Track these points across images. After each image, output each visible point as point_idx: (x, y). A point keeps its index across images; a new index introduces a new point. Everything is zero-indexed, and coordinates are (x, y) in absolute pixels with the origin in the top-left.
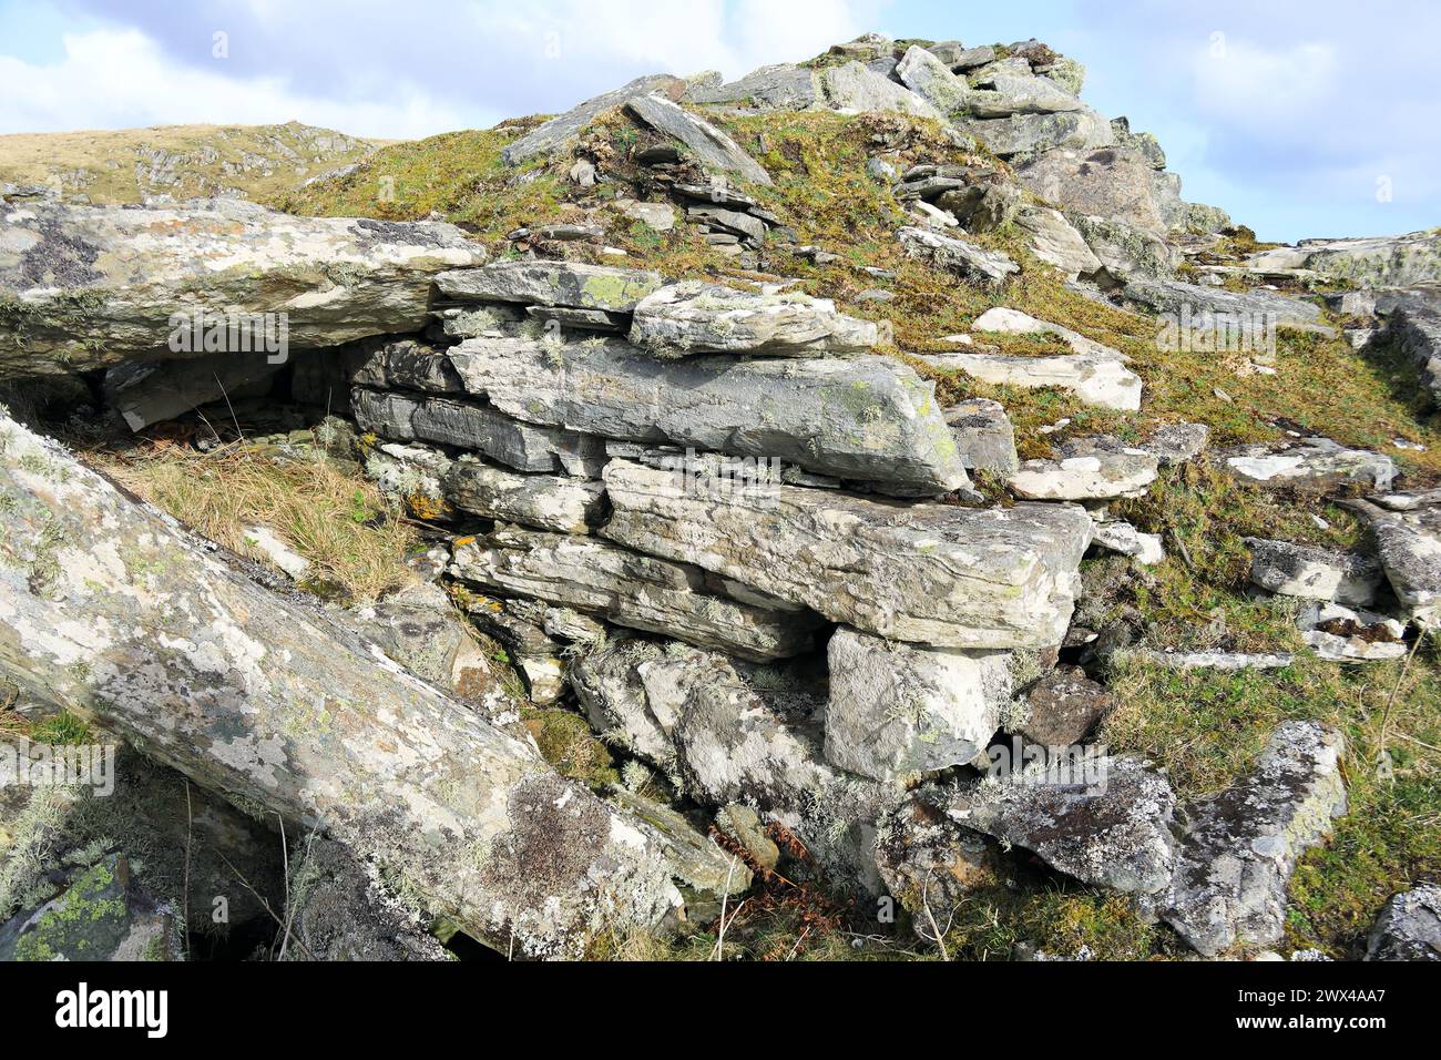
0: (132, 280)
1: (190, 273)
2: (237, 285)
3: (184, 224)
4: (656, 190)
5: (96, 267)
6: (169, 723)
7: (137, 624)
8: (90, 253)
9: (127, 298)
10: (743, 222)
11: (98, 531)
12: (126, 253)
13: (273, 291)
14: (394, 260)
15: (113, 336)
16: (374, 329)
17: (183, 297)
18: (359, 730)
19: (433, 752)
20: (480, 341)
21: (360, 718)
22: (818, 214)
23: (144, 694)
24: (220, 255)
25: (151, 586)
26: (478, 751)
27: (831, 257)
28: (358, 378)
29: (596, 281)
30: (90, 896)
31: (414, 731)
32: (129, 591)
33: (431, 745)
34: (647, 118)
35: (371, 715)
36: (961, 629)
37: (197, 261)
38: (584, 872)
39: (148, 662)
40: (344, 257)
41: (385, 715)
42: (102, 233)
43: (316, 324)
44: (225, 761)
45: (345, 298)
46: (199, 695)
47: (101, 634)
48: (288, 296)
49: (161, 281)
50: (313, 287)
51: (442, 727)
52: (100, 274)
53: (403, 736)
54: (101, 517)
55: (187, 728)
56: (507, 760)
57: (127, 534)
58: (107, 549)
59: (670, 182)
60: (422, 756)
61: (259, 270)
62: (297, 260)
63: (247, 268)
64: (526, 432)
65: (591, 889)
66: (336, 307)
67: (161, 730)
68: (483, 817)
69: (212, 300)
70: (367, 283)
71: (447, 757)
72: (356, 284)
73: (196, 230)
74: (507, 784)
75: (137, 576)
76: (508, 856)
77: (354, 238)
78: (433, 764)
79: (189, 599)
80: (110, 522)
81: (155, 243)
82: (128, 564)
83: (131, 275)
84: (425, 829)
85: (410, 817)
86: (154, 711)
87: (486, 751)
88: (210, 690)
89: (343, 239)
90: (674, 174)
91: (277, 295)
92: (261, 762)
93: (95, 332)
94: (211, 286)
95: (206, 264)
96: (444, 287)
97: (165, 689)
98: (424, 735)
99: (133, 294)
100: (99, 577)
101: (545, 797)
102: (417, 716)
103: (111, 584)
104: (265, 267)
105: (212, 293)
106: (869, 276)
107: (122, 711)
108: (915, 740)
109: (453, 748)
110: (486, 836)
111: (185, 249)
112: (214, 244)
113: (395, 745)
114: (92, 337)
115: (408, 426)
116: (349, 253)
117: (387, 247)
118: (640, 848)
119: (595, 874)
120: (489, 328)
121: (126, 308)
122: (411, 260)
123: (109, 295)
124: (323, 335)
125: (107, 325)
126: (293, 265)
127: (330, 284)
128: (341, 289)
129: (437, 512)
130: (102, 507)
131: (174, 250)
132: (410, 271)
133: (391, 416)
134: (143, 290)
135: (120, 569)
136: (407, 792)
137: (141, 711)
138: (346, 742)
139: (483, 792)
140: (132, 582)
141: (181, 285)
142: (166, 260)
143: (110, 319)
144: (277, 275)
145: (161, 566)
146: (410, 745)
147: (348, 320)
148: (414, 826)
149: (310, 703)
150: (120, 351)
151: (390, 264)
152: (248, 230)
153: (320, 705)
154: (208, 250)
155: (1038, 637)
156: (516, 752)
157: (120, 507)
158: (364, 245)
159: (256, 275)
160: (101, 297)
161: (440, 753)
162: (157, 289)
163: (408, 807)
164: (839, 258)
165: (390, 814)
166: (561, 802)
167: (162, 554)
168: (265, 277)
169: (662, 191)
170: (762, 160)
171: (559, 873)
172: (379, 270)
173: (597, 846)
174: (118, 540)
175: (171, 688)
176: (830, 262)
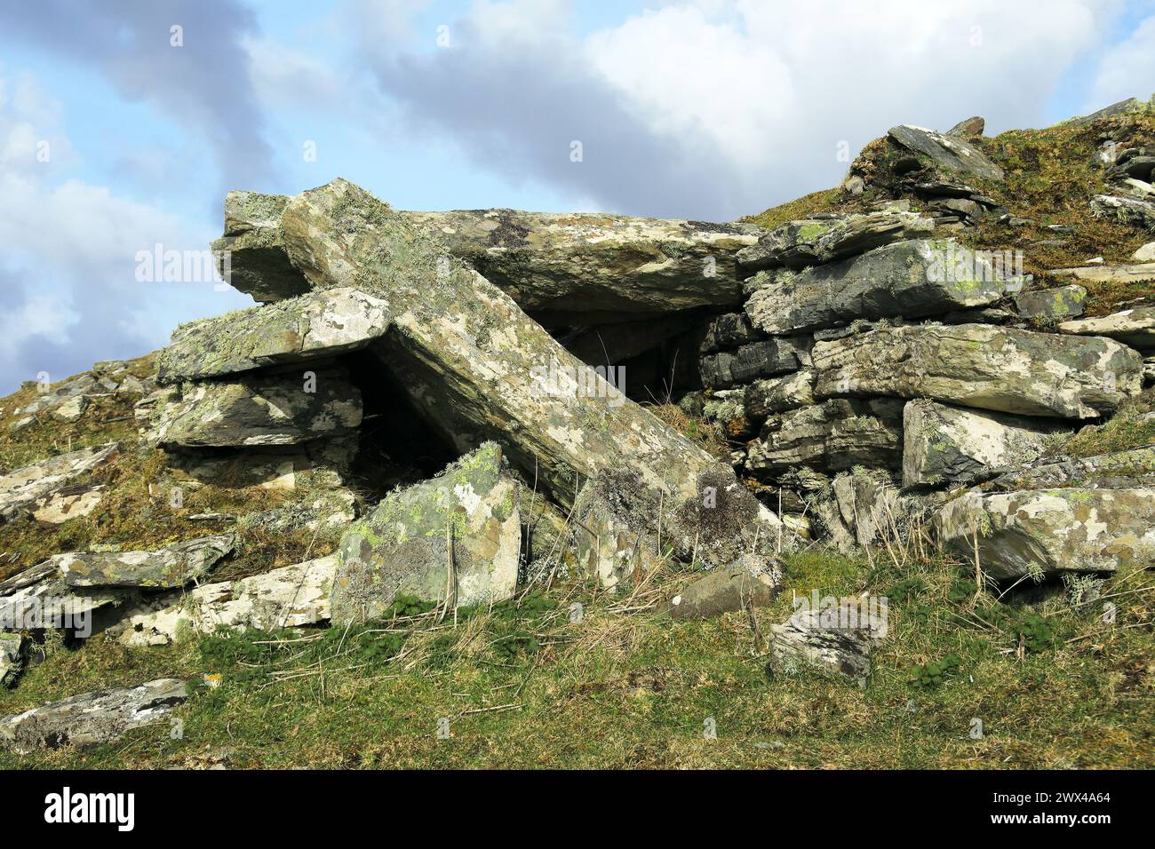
0: (545, 246)
1: (577, 244)
2: (605, 253)
3: (578, 220)
4: (905, 191)
5: (526, 239)
6: (529, 415)
7: (520, 366)
8: (524, 233)
9: (542, 257)
10: (963, 205)
11: (507, 321)
12: (543, 233)
13: (627, 260)
14: (704, 240)
15: (534, 284)
16: (703, 299)
17: (573, 259)
18: (621, 432)
19: (659, 447)
20: (759, 292)
21: (622, 426)
22: (1032, 196)
23: (520, 399)
24: (596, 236)
25: (528, 349)
26: (683, 452)
27: (1024, 221)
28: (702, 349)
29: (806, 228)
30: (485, 460)
31: (649, 436)
32: (518, 350)
33: (658, 444)
34: (902, 141)
35: (628, 425)
36: (962, 382)
37: (582, 238)
38: (739, 530)
39: (523, 385)
40: (673, 238)
41: (634, 426)
42: (532, 224)
43: (660, 289)
44: (553, 437)
45: (675, 267)
46: (545, 404)
47: (504, 368)
48: (638, 265)
49: (561, 247)
50: (652, 258)
51: (665, 436)
52: (528, 243)
53: (644, 438)
54: (509, 315)
55: (538, 419)
56: (699, 460)
57: (520, 323)
58: (511, 330)
59: (913, 184)
60: (652, 449)
61: (618, 243)
62: (641, 239)
63: (610, 242)
64: (779, 342)
65: (742, 541)
66: (670, 274)
67: (526, 418)
68: (683, 487)
69: (590, 263)
70: (688, 257)
71: (665, 451)
72: (679, 257)
73: (584, 223)
74: (698, 472)
75: (523, 344)
76: (694, 511)
77: (682, 229)
78: (658, 454)
79: (545, 357)
80: (513, 318)
81: (560, 229)
82: (519, 338)
83: (544, 244)
84: (650, 487)
85: (642, 480)
86: (523, 408)
87: (688, 453)
88: (550, 402)
89: (675, 229)
90: (916, 178)
91: (631, 263)
92: (570, 440)
93: (524, 280)
94: (589, 252)
95: (587, 240)
96: (741, 260)
97: (529, 398)
98: (655, 440)
99: (545, 255)
100: (506, 343)
101: (719, 483)
102: (652, 429)
103: (511, 347)
104: (622, 242)
105: (590, 258)
106: (1052, 231)
107: (509, 406)
108: (930, 448)
109: (669, 447)
110: (682, 499)
111: (576, 232)
112: (593, 230)
113: (639, 441)
114: (523, 284)
115: (728, 372)
116: (676, 236)
117: (701, 234)
118: (777, 528)
119: (745, 533)
120: (765, 282)
121: (541, 263)
122: (717, 241)
123: (532, 254)
124: (666, 299)
125: (530, 276)
126: (639, 242)
127: (664, 257)
128: (671, 261)
129: (741, 427)
130: (510, 310)
131: (570, 232)
132: (718, 249)
133: (718, 369)
134: (550, 253)
135: (515, 341)
136: (642, 466)
137: (518, 407)
138: (614, 438)
139: (684, 474)
140: (520, 346)
141: (572, 251)
142: (565, 238)
143: (532, 271)
144: (629, 247)
145: (533, 341)
146: (646, 443)
147: (681, 288)
148: (644, 485)
149: (598, 415)
150: (537, 296)
151: (702, 243)
152: (615, 223)
153: (603, 416)
154: (589, 233)
155: (1009, 385)
156: (706, 457)
157: (518, 311)
158: (687, 233)
159: (615, 247)
160: (527, 256)
161: (662, 449)
162: (558, 252)
163: (641, 474)
164: (1030, 221)
165: (632, 476)
166: (729, 488)
167: (535, 334)
168: (621, 249)
169: (909, 191)
170: (1002, 164)
171: (723, 527)
172: (695, 247)
173: (749, 517)
174: (516, 326)
175: (532, 398)
176: (1023, 225)
